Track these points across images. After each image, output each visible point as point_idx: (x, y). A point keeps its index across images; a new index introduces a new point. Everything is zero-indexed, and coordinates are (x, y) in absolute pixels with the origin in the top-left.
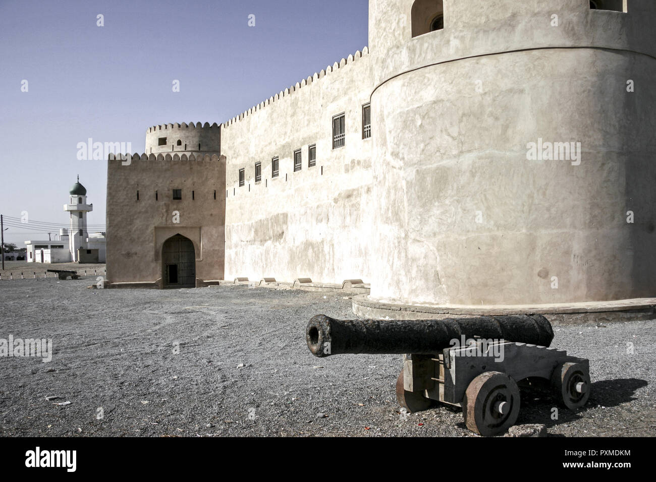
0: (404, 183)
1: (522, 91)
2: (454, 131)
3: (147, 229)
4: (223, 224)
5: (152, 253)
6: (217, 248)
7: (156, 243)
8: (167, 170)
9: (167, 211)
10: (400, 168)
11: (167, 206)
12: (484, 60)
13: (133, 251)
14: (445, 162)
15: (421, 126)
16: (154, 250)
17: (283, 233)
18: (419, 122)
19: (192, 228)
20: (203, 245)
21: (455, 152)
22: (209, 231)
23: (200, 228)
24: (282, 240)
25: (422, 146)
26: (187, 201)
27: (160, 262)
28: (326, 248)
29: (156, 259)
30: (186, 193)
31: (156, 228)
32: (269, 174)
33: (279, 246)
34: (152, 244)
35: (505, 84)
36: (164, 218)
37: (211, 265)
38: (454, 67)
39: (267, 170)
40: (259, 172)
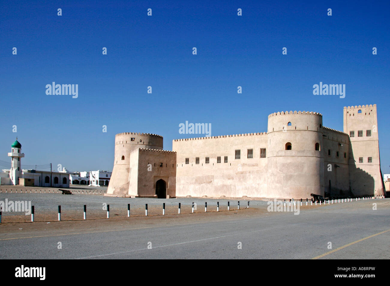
0: (282, 176)
1: (305, 163)
2: (294, 169)
3: (151, 177)
4: (175, 176)
5: (153, 186)
6: (173, 185)
7: (154, 182)
8: (158, 156)
9: (158, 171)
10: (281, 173)
11: (158, 169)
12: (299, 157)
13: (147, 184)
14: (292, 174)
15: (287, 167)
16: (153, 184)
17: (211, 181)
18: (286, 166)
19: (166, 177)
20: (169, 184)
21: (293, 172)
22: (171, 178)
23: (168, 177)
24: (211, 184)
25: (287, 170)
26: (164, 167)
27: (155, 189)
28: (232, 187)
29: (154, 188)
30: (164, 165)
31: (154, 176)
32: (204, 162)
33: (209, 186)
34: (153, 182)
35: (303, 162)
36: (157, 173)
37: (172, 191)
38: (294, 157)
39: (202, 161)
40: (197, 160)
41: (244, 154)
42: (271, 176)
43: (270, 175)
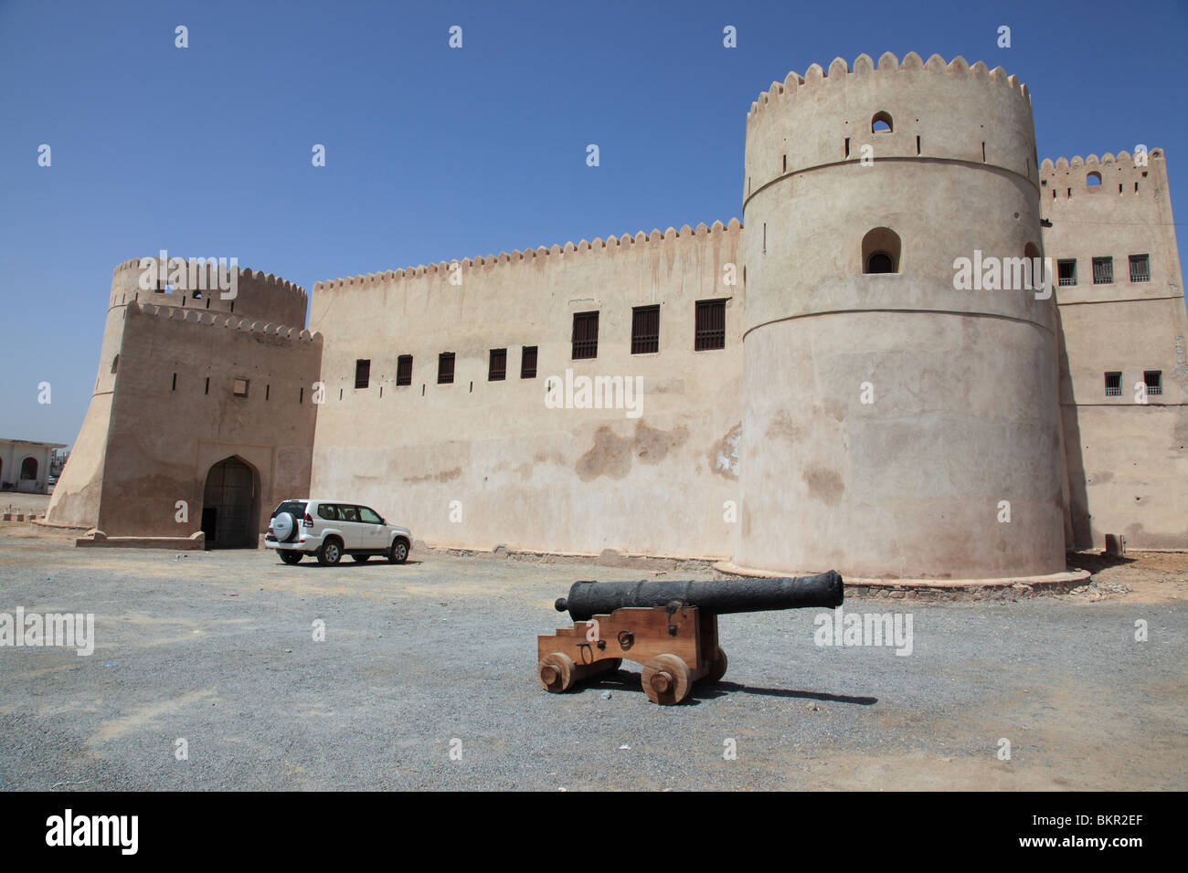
2: (915, 387)
4: (310, 444)
8: (228, 344)
9: (221, 415)
11: (223, 406)
14: (904, 420)
17: (458, 470)
19: (261, 446)
20: (275, 479)
21: (916, 411)
22: (287, 455)
23: (274, 448)
24: (455, 483)
26: (256, 401)
27: (201, 502)
30: (257, 390)
31: (200, 441)
32: (431, 376)
33: (448, 491)
36: (216, 427)
38: (916, 318)
39: (426, 371)
40: (405, 368)
41: (615, 333)
42: (770, 434)
43: (767, 434)
